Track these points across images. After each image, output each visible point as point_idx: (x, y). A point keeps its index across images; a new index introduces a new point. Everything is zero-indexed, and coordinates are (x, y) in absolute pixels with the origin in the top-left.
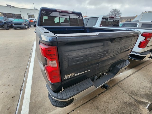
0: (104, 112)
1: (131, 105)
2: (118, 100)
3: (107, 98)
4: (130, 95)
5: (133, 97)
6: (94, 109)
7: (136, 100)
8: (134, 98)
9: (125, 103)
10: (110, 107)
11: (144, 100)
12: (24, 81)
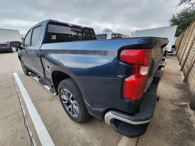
0: (166, 127)
1: (178, 111)
2: (167, 111)
3: (158, 113)
4: (171, 102)
5: (175, 103)
6: (156, 129)
7: (179, 106)
8: (176, 105)
9: (174, 111)
10: (166, 120)
11: (183, 103)
12: (31, 137)
